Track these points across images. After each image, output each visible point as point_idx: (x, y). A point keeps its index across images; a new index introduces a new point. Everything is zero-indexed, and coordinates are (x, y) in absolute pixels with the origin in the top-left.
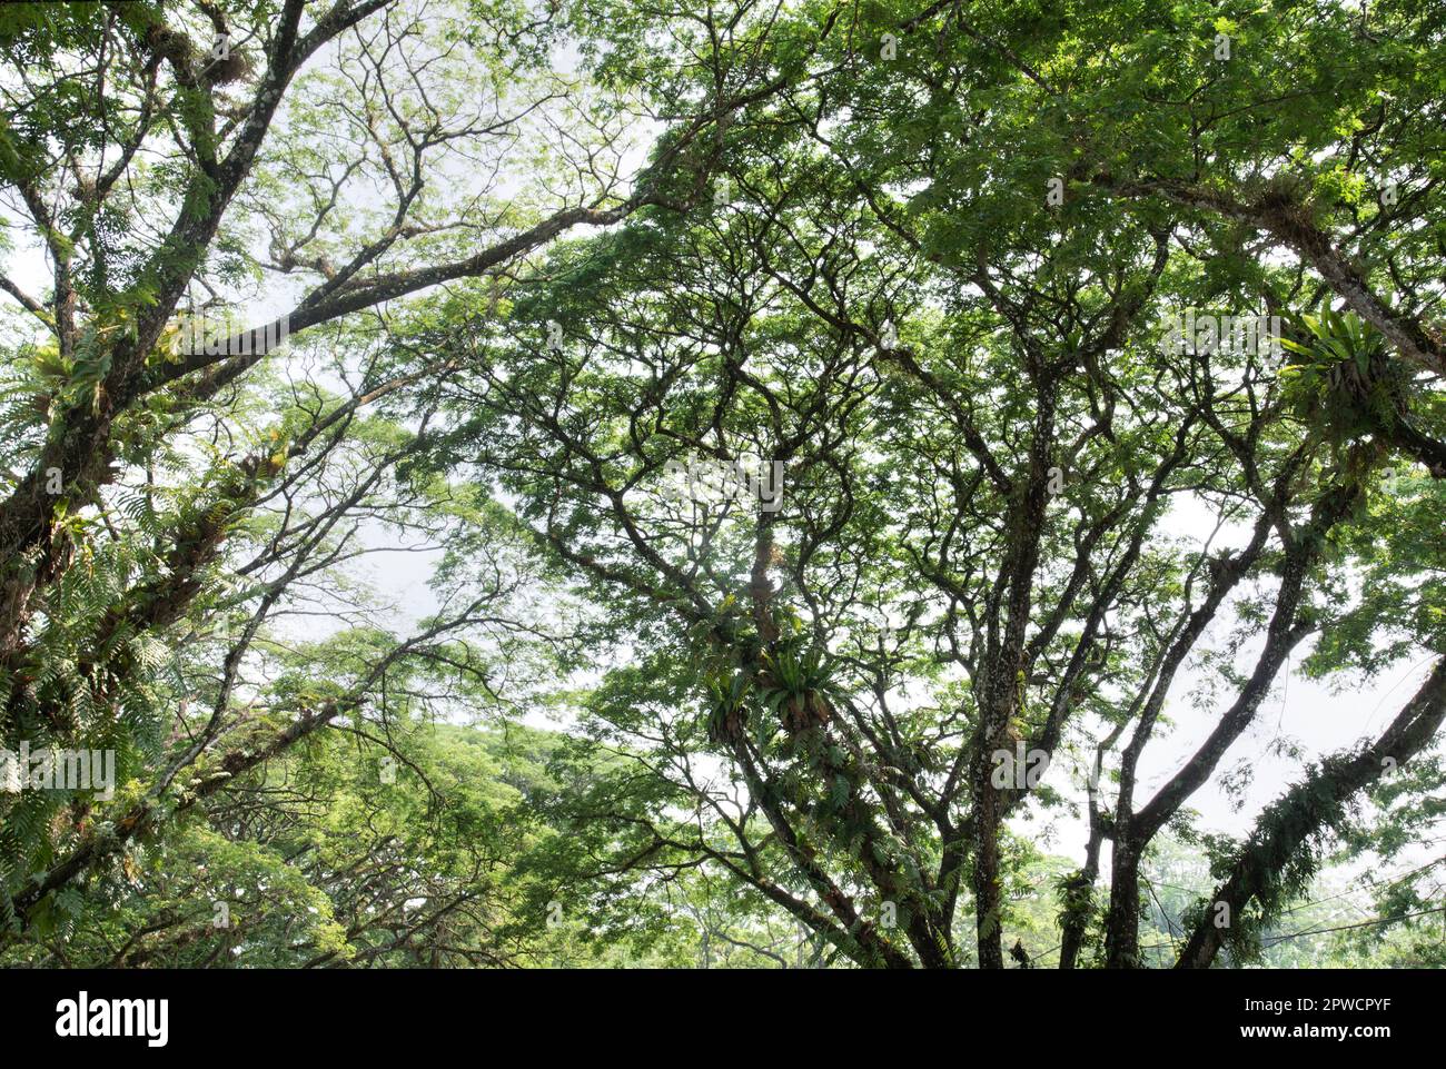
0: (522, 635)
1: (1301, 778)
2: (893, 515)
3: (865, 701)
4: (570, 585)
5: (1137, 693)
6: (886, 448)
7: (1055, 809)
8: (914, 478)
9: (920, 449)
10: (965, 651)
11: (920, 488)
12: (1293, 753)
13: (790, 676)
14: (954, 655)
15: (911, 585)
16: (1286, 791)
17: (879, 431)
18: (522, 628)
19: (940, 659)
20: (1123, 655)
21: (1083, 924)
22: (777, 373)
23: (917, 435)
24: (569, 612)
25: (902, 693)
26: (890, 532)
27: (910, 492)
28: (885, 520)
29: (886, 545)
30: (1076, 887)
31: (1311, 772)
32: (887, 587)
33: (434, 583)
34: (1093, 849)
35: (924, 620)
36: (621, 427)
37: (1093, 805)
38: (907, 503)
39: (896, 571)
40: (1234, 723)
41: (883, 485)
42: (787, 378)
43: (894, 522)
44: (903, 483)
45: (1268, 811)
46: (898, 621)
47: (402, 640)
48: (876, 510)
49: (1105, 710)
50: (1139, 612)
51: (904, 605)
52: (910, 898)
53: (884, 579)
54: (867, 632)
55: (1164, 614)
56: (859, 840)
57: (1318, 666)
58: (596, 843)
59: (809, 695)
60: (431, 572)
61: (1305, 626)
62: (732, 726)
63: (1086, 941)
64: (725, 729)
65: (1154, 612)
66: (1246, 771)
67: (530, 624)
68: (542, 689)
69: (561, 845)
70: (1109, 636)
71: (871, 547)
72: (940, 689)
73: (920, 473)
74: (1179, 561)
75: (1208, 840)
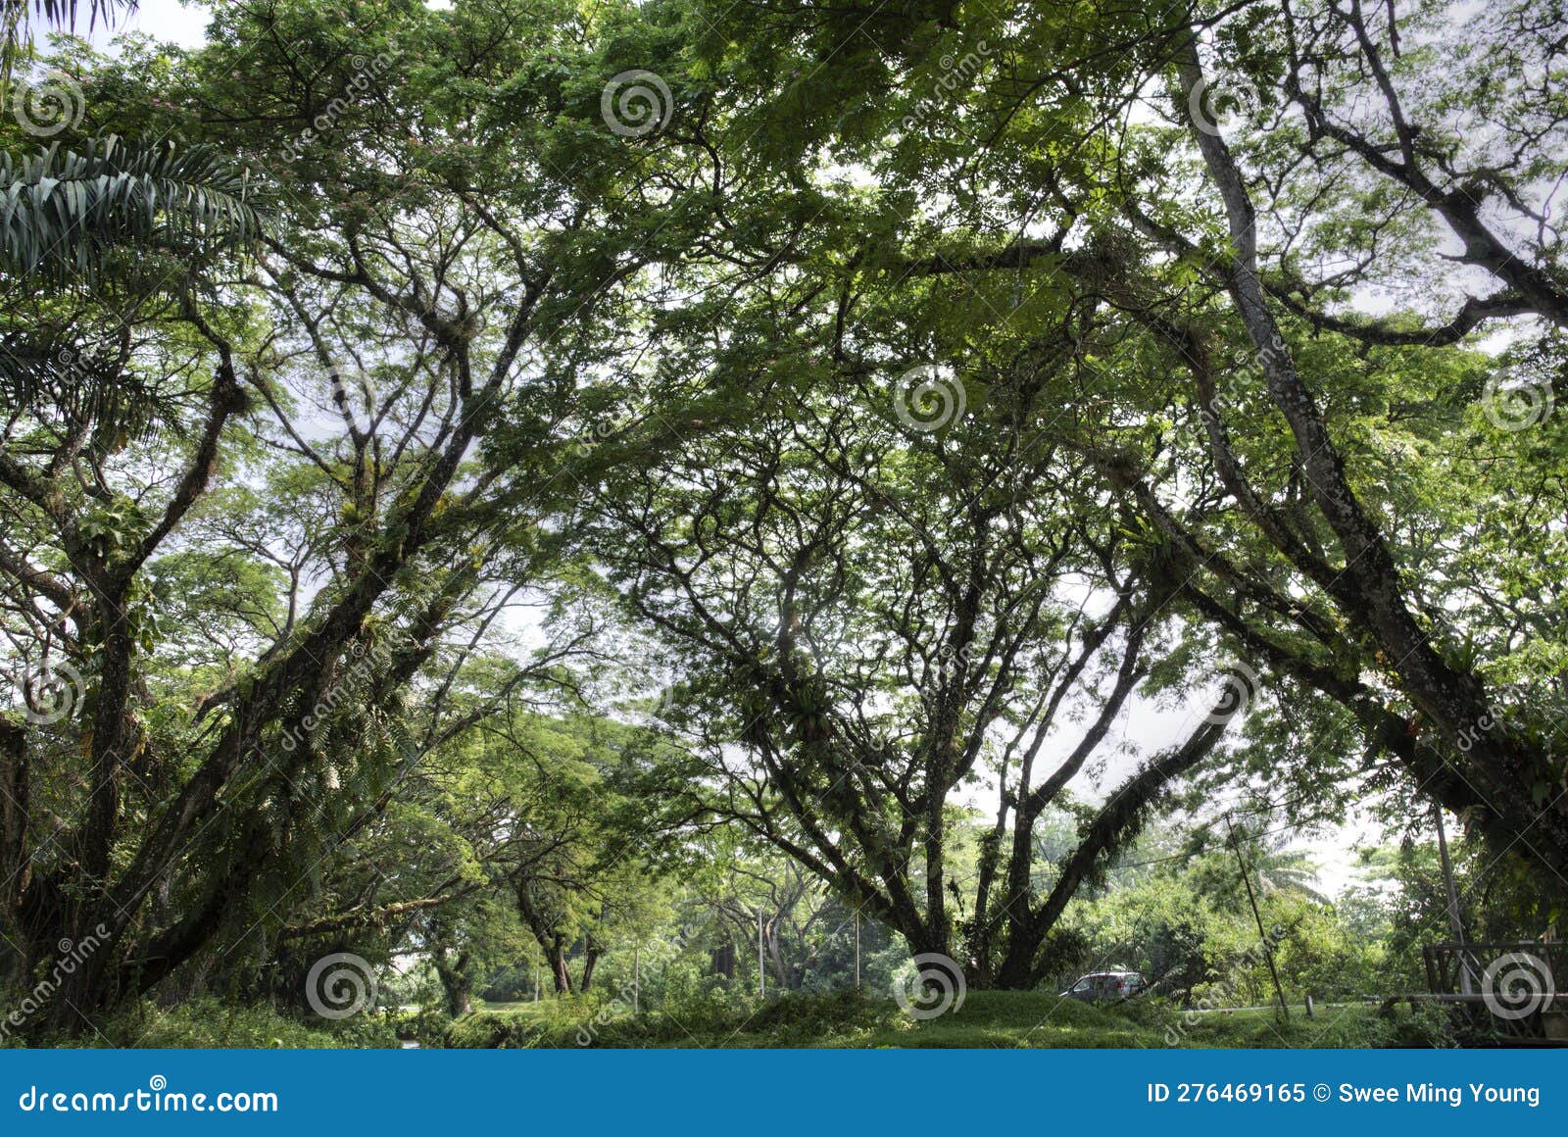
0: (606, 662)
1: (1135, 772)
2: (869, 580)
3: (846, 709)
4: (641, 627)
5: (1034, 707)
6: (865, 536)
7: (976, 784)
8: (884, 556)
9: (889, 538)
10: (918, 676)
11: (889, 564)
12: (1133, 751)
13: (805, 704)
14: (910, 680)
15: (880, 628)
16: (1126, 780)
17: (861, 525)
18: (606, 657)
19: (900, 682)
20: (1024, 679)
21: (994, 866)
22: (793, 487)
23: (887, 528)
24: (640, 646)
25: (872, 704)
26: (866, 592)
27: (880, 565)
28: (863, 584)
29: (863, 602)
30: (990, 840)
31: (1142, 769)
32: (863, 629)
33: (544, 625)
34: (1002, 815)
35: (889, 654)
36: (685, 522)
37: (1003, 785)
38: (878, 572)
39: (869, 620)
40: (1096, 735)
41: (862, 561)
42: (799, 491)
43: (868, 586)
44: (876, 559)
45: (1115, 794)
46: (870, 654)
47: (523, 666)
48: (857, 578)
49: (1012, 718)
50: (1036, 651)
51: (874, 642)
52: (885, 854)
53: (861, 624)
54: (848, 661)
55: (1054, 652)
56: (850, 815)
57: (1151, 690)
58: (653, 807)
59: (817, 717)
60: (542, 617)
61: (1141, 671)
62: (759, 732)
63: (996, 877)
64: (754, 734)
65: (1046, 650)
66: (1103, 764)
67: (611, 654)
68: (619, 699)
69: (630, 808)
70: (1015, 669)
71: (853, 602)
72: (898, 700)
73: (888, 553)
74: (1063, 617)
75: (1077, 809)
